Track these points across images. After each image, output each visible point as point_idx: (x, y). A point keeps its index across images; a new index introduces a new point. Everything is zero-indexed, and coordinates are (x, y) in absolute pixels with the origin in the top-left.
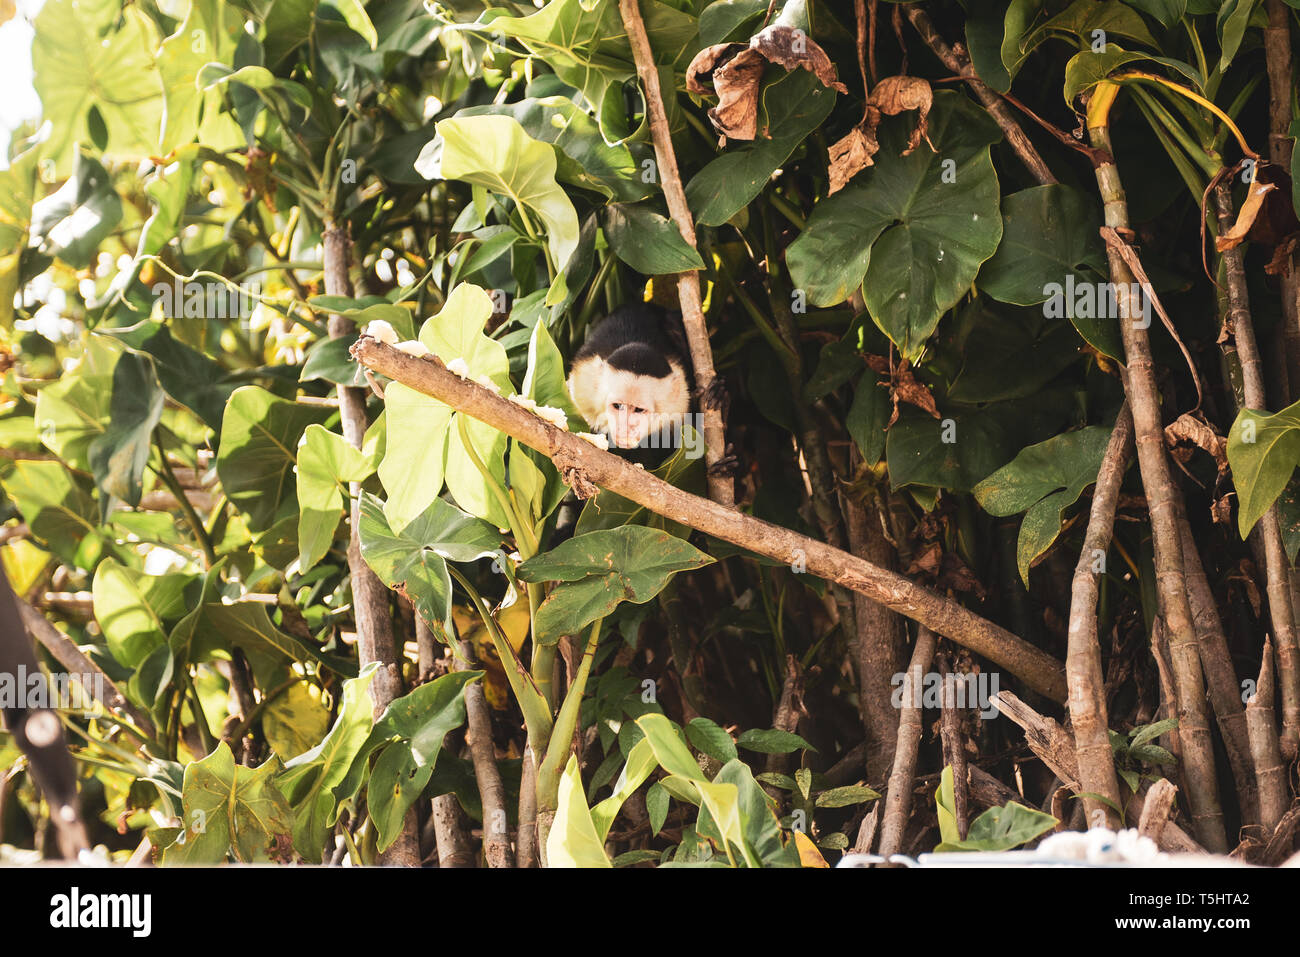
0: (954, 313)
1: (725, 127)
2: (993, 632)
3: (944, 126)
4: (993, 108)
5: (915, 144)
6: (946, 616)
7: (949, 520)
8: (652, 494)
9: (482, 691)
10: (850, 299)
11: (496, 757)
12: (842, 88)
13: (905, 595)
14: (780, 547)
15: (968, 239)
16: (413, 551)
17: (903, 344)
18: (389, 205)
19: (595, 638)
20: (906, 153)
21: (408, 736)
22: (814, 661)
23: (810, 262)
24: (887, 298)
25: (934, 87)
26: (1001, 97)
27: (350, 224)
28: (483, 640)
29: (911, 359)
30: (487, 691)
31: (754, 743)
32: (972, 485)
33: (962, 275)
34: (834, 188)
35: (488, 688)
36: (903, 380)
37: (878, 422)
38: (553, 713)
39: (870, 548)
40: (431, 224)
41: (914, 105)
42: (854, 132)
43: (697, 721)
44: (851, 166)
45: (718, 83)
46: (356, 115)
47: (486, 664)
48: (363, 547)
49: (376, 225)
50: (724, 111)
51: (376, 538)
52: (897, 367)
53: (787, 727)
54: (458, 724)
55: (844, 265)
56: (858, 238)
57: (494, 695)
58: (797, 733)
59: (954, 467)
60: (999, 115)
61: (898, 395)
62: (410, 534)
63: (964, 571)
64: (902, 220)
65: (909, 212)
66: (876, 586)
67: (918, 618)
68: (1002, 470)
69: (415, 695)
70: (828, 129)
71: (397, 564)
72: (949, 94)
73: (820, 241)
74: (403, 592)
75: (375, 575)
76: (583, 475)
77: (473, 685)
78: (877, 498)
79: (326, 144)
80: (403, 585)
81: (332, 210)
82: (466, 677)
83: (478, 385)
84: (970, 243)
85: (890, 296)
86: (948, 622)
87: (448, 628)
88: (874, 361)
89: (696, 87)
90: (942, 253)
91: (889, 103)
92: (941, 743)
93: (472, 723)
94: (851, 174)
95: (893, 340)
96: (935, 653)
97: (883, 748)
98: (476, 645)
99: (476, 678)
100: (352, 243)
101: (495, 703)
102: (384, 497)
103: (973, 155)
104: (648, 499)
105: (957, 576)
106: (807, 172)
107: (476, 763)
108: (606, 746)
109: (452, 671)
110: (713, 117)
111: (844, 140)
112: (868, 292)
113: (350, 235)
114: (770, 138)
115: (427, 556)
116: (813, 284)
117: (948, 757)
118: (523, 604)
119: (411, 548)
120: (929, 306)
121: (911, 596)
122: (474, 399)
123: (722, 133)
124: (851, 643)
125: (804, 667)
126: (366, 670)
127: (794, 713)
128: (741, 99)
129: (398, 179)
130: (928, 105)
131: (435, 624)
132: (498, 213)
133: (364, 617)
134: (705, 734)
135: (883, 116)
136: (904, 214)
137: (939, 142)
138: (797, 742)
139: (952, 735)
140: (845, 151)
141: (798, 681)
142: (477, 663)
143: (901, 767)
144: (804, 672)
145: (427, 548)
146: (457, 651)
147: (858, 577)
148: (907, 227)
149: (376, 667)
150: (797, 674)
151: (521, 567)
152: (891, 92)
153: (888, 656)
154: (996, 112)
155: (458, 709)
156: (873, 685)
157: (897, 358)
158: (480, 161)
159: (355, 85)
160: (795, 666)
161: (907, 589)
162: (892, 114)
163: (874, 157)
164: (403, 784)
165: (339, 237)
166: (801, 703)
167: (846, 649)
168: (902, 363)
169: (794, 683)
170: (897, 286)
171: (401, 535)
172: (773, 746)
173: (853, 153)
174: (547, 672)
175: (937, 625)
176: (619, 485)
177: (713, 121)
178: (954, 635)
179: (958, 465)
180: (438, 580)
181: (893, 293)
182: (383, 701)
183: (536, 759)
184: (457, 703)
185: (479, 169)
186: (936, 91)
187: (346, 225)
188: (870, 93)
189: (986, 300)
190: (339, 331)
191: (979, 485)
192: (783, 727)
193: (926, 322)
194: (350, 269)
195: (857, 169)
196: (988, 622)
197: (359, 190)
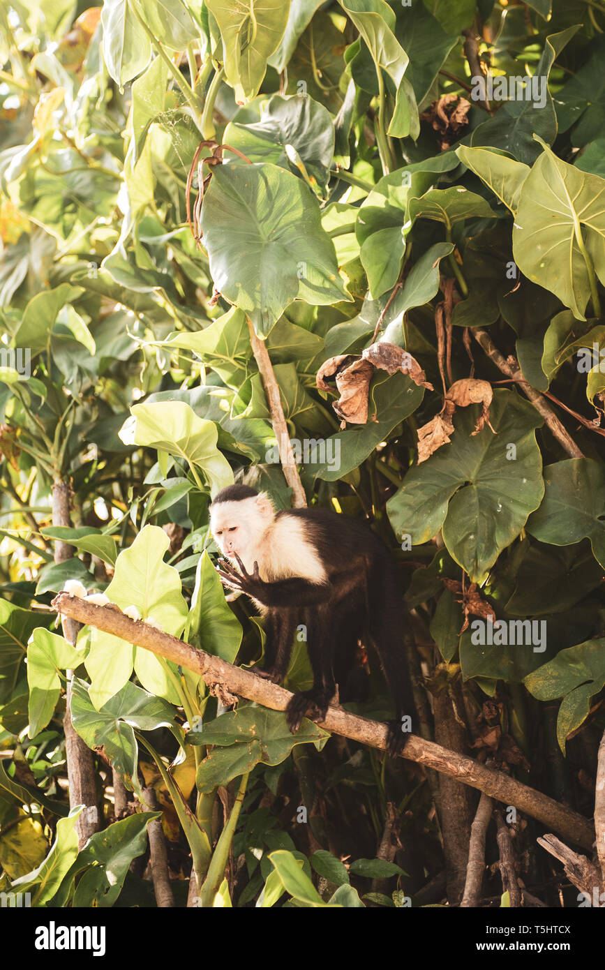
0: (509, 550)
1: (345, 414)
2: (536, 796)
3: (501, 413)
4: (536, 402)
5: (481, 427)
6: (499, 785)
7: (503, 707)
8: (277, 700)
9: (161, 827)
10: (434, 538)
11: (171, 877)
12: (429, 386)
13: (468, 771)
14: (373, 737)
15: (519, 496)
16: (110, 721)
17: (473, 572)
18: (102, 466)
19: (243, 788)
20: (474, 434)
21: (104, 862)
22: (408, 807)
23: (405, 512)
24: (460, 538)
25: (493, 387)
26: (542, 395)
27: (72, 479)
28: (162, 789)
29: (478, 583)
30: (164, 827)
31: (362, 870)
32: (522, 677)
33: (515, 522)
34: (422, 459)
35: (166, 825)
36: (472, 599)
37: (453, 628)
38: (212, 845)
39: (449, 723)
40: (132, 480)
41: (479, 399)
42: (436, 418)
43: (319, 852)
44: (434, 443)
45: (340, 383)
46: (78, 402)
47: (163, 806)
48: (73, 719)
49: (91, 481)
50: (344, 403)
51: (84, 712)
52: (468, 589)
53: (387, 858)
54: (141, 852)
55: (429, 514)
56: (439, 494)
57: (170, 830)
58: (395, 862)
59: (509, 663)
60: (541, 407)
61: (469, 609)
62: (108, 709)
63: (515, 749)
64: (471, 481)
65: (476, 476)
66: (446, 764)
67: (478, 787)
68: (545, 666)
69: (109, 831)
70: (418, 415)
71: (98, 732)
72: (505, 392)
73: (411, 497)
74: (103, 753)
75: (82, 740)
76: (225, 689)
77: (154, 822)
78: (450, 690)
79: (57, 421)
80: (102, 747)
81: (59, 469)
82: (149, 816)
83: (146, 625)
84: (521, 499)
85: (463, 537)
86: (500, 790)
87: (135, 779)
88: (451, 584)
89: (323, 386)
90: (500, 506)
91: (461, 398)
92: (501, 874)
93: (153, 851)
94: (434, 448)
95: (464, 569)
96: (494, 809)
97: (459, 875)
98: (157, 792)
99: (156, 817)
100: (73, 493)
101: (170, 837)
102: (89, 682)
103: (523, 435)
104: (274, 704)
105: (510, 753)
106: (403, 445)
107: (155, 882)
108: (251, 870)
109: (139, 812)
110: (336, 408)
111: (428, 424)
112: (446, 533)
113: (72, 488)
114: (377, 422)
115: (120, 726)
116: (406, 528)
117: (506, 884)
118: (190, 762)
119: (109, 719)
120: (491, 545)
121: (472, 771)
122: (143, 635)
123: (343, 419)
124: (435, 794)
125: (400, 812)
126: (73, 811)
127: (393, 847)
128: (356, 395)
129: (108, 448)
130: (489, 400)
131: (125, 777)
132: (177, 469)
133: (74, 770)
134: (325, 862)
135: (457, 408)
136: (472, 478)
137: (497, 426)
138: (394, 869)
139: (508, 869)
140: (429, 432)
141: (396, 822)
142: (157, 805)
143: (469, 894)
144: (400, 815)
145: (121, 719)
146: (142, 796)
147: (432, 757)
148: (475, 487)
149: (81, 809)
150: (395, 816)
151: (189, 733)
152: (463, 389)
153: (462, 805)
154: (539, 405)
155: (142, 841)
156: (451, 826)
157: (468, 582)
158: (162, 433)
159: (77, 381)
160: (394, 811)
161: (469, 766)
162: (464, 405)
163: (451, 437)
164: (99, 899)
165: (64, 489)
166: (398, 840)
167: (432, 799)
168: (472, 586)
169: (393, 824)
170: (467, 530)
171: (101, 710)
172: (377, 872)
173: (435, 433)
174: (208, 814)
175: (492, 792)
176: (253, 695)
177: (336, 411)
178: (506, 799)
179: (512, 662)
180: (128, 743)
181: (464, 535)
182: (86, 835)
183: (199, 879)
184: (141, 836)
185: (162, 439)
186: (495, 389)
187: (69, 479)
188: (447, 389)
189: (532, 540)
190: (62, 557)
191: (528, 676)
192: (384, 857)
193: (489, 556)
194: (71, 512)
195: (438, 445)
196: (531, 789)
197: (81, 455)
